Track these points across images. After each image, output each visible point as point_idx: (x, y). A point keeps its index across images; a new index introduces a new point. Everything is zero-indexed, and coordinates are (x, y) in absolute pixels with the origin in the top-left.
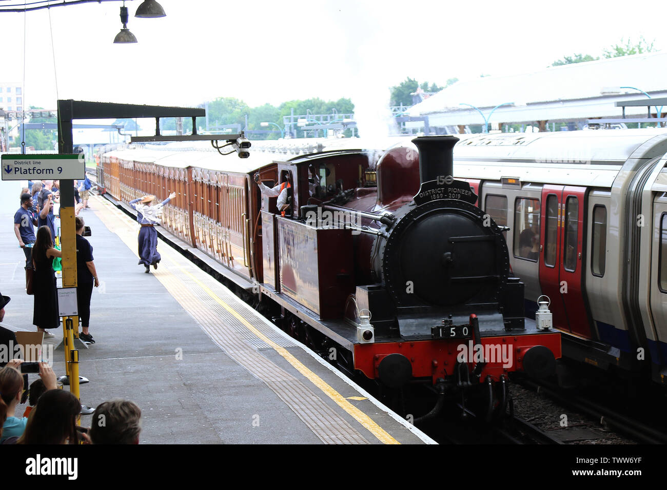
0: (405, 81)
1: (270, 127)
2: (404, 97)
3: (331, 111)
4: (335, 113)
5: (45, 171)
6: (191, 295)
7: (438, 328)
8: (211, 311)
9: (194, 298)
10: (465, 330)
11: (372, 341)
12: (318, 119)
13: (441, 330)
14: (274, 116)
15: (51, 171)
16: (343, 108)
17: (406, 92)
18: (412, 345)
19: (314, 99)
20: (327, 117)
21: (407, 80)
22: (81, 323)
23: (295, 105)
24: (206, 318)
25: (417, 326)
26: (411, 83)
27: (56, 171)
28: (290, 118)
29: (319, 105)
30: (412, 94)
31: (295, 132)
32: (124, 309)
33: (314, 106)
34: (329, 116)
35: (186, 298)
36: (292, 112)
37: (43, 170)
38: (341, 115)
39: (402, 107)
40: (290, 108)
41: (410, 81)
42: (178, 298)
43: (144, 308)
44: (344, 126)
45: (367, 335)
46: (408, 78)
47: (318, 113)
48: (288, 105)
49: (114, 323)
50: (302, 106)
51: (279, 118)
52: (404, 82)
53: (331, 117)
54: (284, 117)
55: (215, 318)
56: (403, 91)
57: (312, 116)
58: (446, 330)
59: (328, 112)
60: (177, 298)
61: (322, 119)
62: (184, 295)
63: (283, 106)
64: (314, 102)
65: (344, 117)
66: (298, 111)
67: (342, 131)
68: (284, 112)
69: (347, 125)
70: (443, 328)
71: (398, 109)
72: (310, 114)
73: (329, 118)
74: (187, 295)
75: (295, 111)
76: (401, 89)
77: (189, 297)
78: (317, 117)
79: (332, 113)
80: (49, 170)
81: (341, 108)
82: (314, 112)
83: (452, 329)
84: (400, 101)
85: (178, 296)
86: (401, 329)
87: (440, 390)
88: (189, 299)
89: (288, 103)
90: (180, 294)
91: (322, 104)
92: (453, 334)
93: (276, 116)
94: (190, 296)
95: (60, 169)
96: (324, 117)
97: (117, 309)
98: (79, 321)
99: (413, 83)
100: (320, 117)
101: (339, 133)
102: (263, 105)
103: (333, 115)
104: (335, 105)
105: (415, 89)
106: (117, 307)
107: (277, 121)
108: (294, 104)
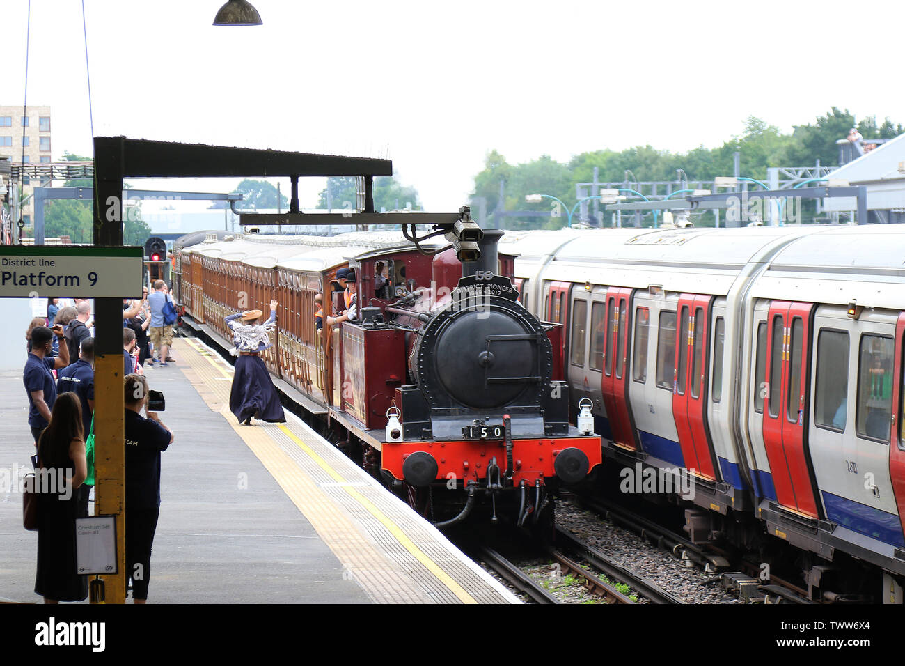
0: (828, 114)
1: (545, 204)
2: (826, 148)
3: (673, 175)
4: (682, 179)
5: (62, 280)
6: (361, 541)
7: (469, 428)
8: (400, 574)
9: (367, 547)
10: (497, 431)
11: (401, 439)
12: (647, 191)
13: (471, 430)
14: (558, 182)
15: (75, 280)
16: (700, 169)
17: (829, 139)
18: (443, 446)
19: (640, 149)
20: (666, 186)
21: (832, 114)
22: (130, 592)
23: (601, 162)
24: (388, 587)
25: (452, 427)
26: (840, 120)
27: (85, 282)
28: (591, 187)
29: (648, 162)
30: (840, 142)
31: (599, 216)
32: (223, 565)
33: (639, 165)
34: (669, 184)
35: (351, 546)
36: (595, 175)
37: (59, 277)
38: (695, 182)
39: (818, 168)
40: (591, 167)
41: (838, 115)
42: (336, 547)
43: (264, 565)
44: (692, 204)
45: (395, 434)
46: (834, 109)
47: (646, 178)
48: (588, 161)
49: (202, 593)
50: (617, 163)
51: (569, 188)
52: (826, 117)
53: (674, 187)
54: (578, 185)
55: (406, 588)
56: (822, 136)
57: (635, 183)
58: (477, 431)
59: (670, 177)
60: (334, 547)
61: (655, 190)
62: (346, 541)
63: (580, 162)
64: (641, 155)
65: (701, 186)
66: (607, 173)
67: (688, 214)
68: (580, 174)
69: (697, 202)
70: (473, 428)
71: (812, 172)
72: (631, 179)
73: (669, 189)
74: (354, 541)
75: (601, 174)
76: (819, 132)
77: (358, 545)
78: (646, 186)
79: (677, 179)
80: (72, 278)
81: (696, 168)
82: (638, 176)
83: (483, 429)
84: (818, 156)
85: (336, 543)
86: (434, 431)
87: (468, 492)
88: (358, 550)
89: (589, 156)
90: (340, 539)
91: (655, 158)
92: (484, 434)
93: (562, 183)
94: (360, 543)
95: (93, 277)
96: (658, 187)
97: (209, 566)
98: (128, 588)
99: (845, 121)
100: (652, 186)
101: (682, 219)
102: (536, 159)
103: (678, 182)
104: (683, 163)
105: (846, 133)
106: (209, 561)
107: (565, 192)
108: (599, 159)
